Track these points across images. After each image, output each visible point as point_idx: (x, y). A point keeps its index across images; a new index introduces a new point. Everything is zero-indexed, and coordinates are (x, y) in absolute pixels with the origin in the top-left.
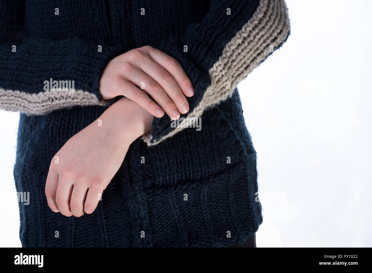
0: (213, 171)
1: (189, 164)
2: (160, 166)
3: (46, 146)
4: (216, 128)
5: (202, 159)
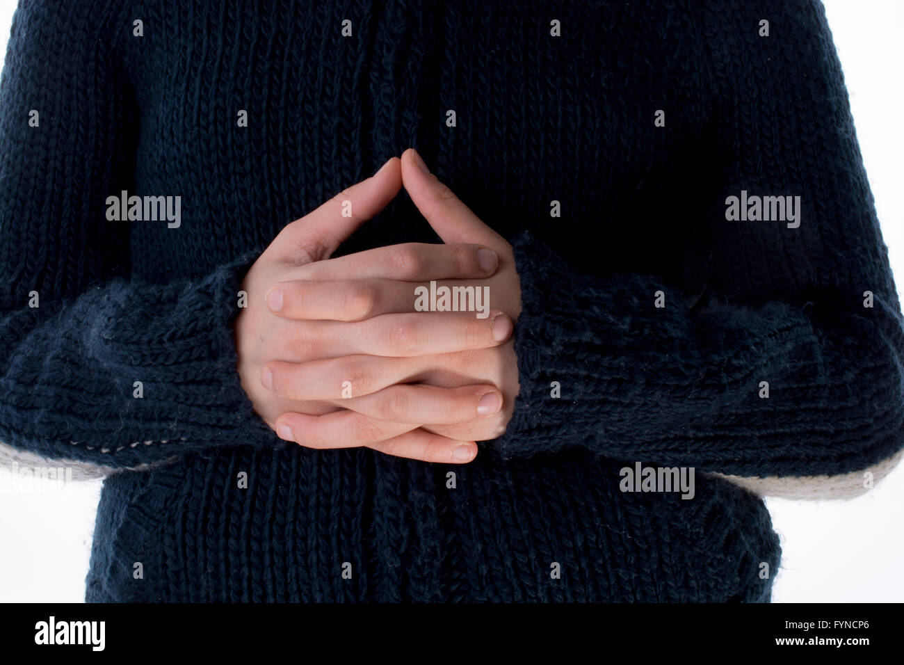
3: (165, 557)
4: (671, 508)
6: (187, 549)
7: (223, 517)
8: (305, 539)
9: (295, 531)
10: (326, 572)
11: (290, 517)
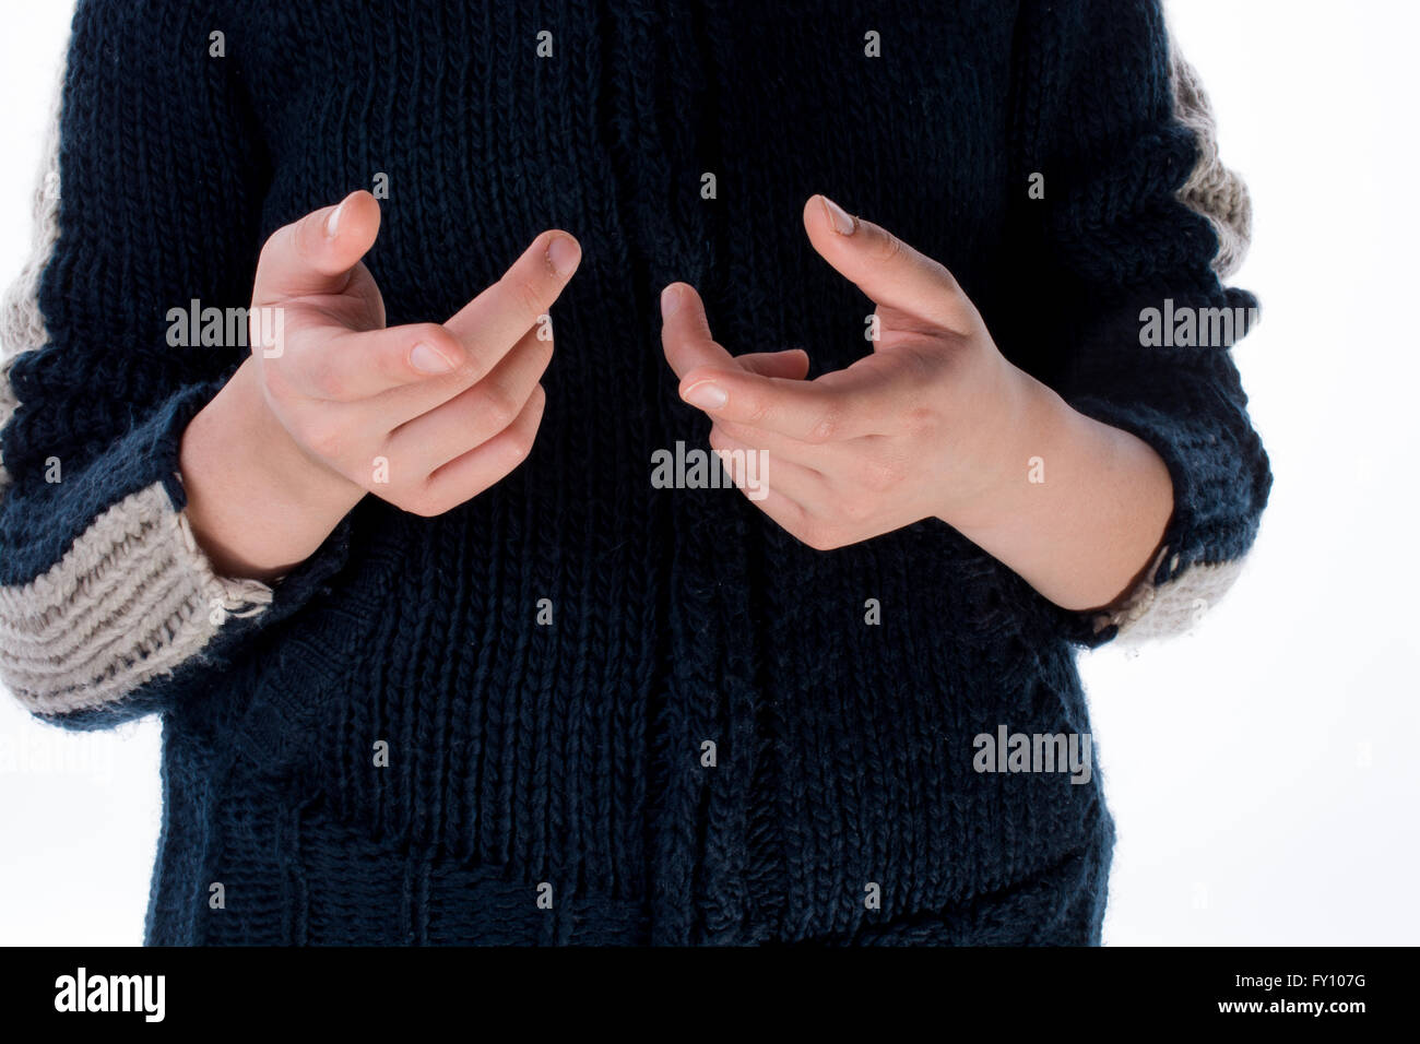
0: (992, 881)
1: (915, 858)
2: (812, 868)
5: (964, 835)
6: (388, 707)
7: (447, 667)
8: (565, 717)
9: (552, 703)
10: (589, 766)
11: (547, 684)
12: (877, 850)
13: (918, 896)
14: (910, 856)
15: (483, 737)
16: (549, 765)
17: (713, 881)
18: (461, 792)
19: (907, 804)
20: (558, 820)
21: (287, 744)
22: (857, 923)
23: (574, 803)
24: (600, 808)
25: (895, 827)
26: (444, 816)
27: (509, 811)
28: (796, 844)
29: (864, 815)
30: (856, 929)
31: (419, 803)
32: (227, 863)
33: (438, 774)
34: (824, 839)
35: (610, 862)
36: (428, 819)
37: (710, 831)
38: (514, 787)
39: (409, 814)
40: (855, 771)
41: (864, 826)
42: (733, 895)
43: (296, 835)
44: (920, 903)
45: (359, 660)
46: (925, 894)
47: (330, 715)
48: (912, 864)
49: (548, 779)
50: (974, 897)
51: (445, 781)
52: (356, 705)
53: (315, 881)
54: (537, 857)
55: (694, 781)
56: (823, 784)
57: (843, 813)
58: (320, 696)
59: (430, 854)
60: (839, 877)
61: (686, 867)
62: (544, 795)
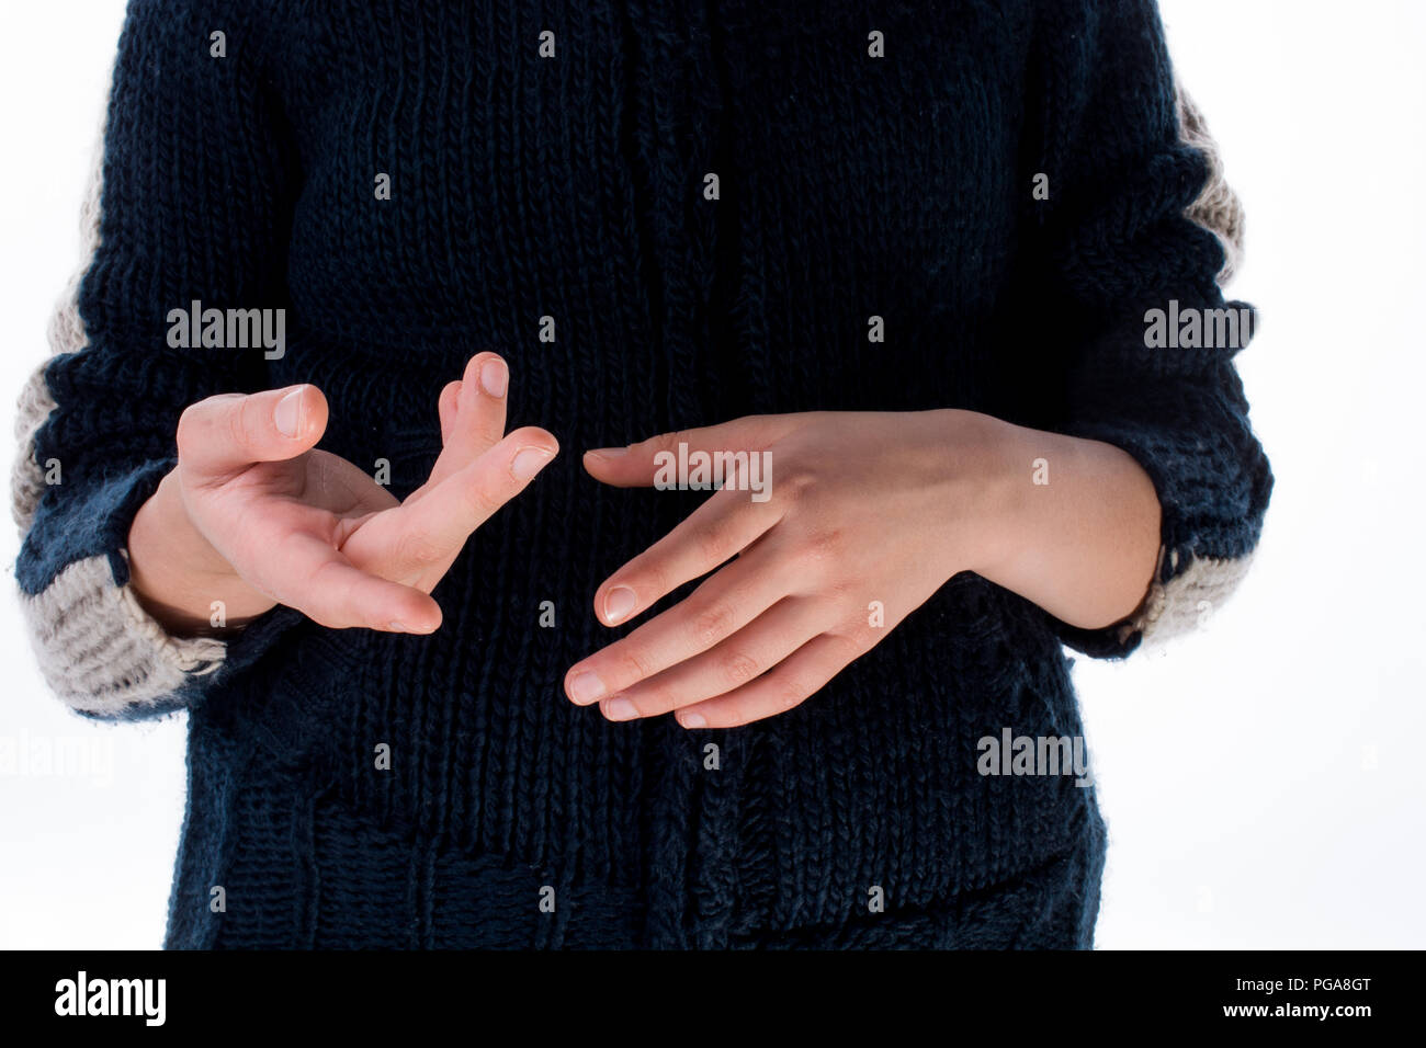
0: (978, 877)
1: (901, 852)
2: (802, 858)
5: (950, 832)
7: (455, 663)
8: (567, 710)
12: (865, 844)
13: (904, 891)
14: (897, 851)
15: (488, 731)
16: (551, 757)
17: (705, 866)
18: (466, 782)
19: (895, 800)
20: (558, 809)
21: (304, 735)
22: (846, 914)
23: (575, 792)
24: (599, 797)
25: (883, 821)
26: (449, 806)
27: (511, 801)
28: (787, 835)
29: (853, 810)
30: (844, 920)
31: (426, 794)
32: (243, 852)
33: (445, 765)
34: (814, 832)
35: (607, 851)
36: (434, 809)
37: (703, 819)
38: (517, 779)
39: (417, 803)
40: (846, 766)
41: (853, 820)
42: (725, 882)
43: (311, 824)
44: (906, 897)
45: (371, 654)
46: (911, 890)
47: (344, 708)
48: (898, 858)
49: (550, 769)
50: (959, 893)
51: (451, 773)
52: (368, 698)
53: (328, 869)
54: (538, 845)
55: (688, 771)
56: (814, 777)
57: (834, 806)
58: (335, 689)
59: (435, 843)
60: (829, 868)
61: (680, 854)
62: (546, 786)
